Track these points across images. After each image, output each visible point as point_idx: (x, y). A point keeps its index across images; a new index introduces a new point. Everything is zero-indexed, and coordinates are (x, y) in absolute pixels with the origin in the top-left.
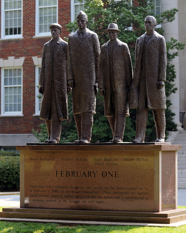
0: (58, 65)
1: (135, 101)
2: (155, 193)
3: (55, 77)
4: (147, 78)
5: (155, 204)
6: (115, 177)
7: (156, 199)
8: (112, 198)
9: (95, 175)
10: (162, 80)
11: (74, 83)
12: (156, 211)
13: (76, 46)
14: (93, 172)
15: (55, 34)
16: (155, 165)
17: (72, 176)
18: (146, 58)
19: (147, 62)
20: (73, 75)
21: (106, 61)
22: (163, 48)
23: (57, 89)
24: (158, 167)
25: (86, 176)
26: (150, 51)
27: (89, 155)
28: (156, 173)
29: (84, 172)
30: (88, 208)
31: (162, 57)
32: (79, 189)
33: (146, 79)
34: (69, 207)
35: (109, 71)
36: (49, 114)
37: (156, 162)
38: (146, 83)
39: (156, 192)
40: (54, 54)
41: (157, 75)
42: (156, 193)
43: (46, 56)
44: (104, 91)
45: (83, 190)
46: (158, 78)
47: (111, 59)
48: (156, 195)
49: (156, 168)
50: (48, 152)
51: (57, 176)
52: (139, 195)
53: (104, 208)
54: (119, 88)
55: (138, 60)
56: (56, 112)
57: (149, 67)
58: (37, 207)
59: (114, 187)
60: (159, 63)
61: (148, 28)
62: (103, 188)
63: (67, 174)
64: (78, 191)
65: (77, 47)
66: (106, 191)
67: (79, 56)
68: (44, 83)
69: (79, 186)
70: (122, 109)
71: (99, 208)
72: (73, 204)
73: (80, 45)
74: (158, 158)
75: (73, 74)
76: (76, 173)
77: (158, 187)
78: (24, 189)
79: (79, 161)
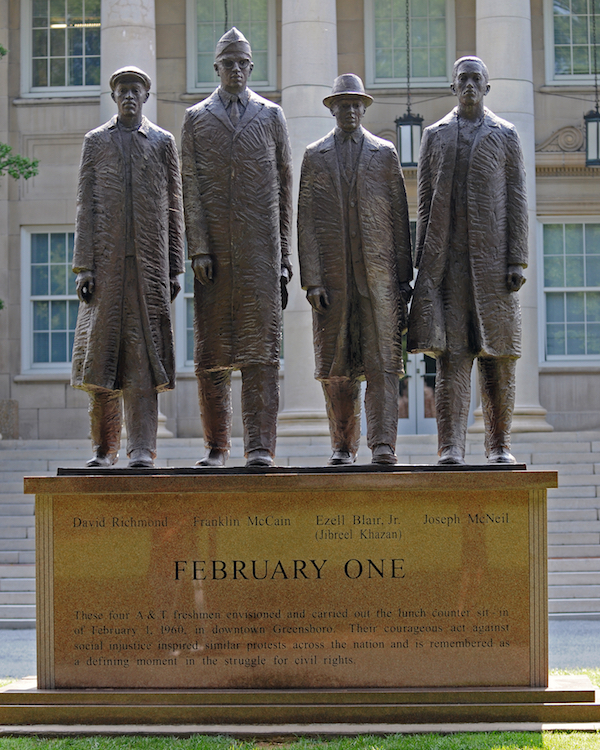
0: (147, 206)
1: (438, 332)
2: (532, 625)
3: (141, 245)
4: (475, 257)
5: (533, 661)
6: (393, 576)
7: (537, 644)
8: (381, 645)
9: (319, 571)
10: (521, 265)
11: (215, 266)
12: (537, 682)
13: (221, 143)
14: (313, 562)
15: (133, 101)
16: (532, 537)
17: (235, 578)
18: (470, 192)
19: (473, 206)
20: (211, 243)
21: (333, 199)
22: (517, 163)
23: (146, 287)
24: (541, 543)
25: (286, 577)
26: (480, 169)
27: (297, 506)
28: (537, 560)
29: (279, 563)
30: (297, 684)
31: (517, 191)
32: (262, 619)
33: (472, 261)
34: (227, 682)
35: (343, 230)
36: (115, 369)
37: (536, 525)
38: (473, 273)
39: (537, 621)
40: (131, 169)
41: (502, 249)
42: (537, 624)
43: (98, 175)
44: (326, 296)
45: (277, 621)
46: (507, 259)
47: (352, 191)
48: (537, 633)
49: (536, 546)
50: (146, 499)
51: (177, 578)
52: (476, 633)
53: (350, 679)
54: (380, 288)
55: (442, 198)
56: (147, 365)
57: (480, 222)
58: (104, 684)
59: (389, 609)
60: (509, 209)
61: (473, 96)
62: (349, 613)
63: (214, 570)
64: (257, 626)
65: (225, 147)
66: (361, 624)
67: (235, 179)
68: (95, 266)
69: (262, 611)
70: (393, 356)
71: (337, 680)
72: (239, 671)
73: (236, 141)
74: (541, 514)
75: (211, 237)
76: (250, 566)
77: (542, 605)
78: (52, 624)
79: (259, 526)
